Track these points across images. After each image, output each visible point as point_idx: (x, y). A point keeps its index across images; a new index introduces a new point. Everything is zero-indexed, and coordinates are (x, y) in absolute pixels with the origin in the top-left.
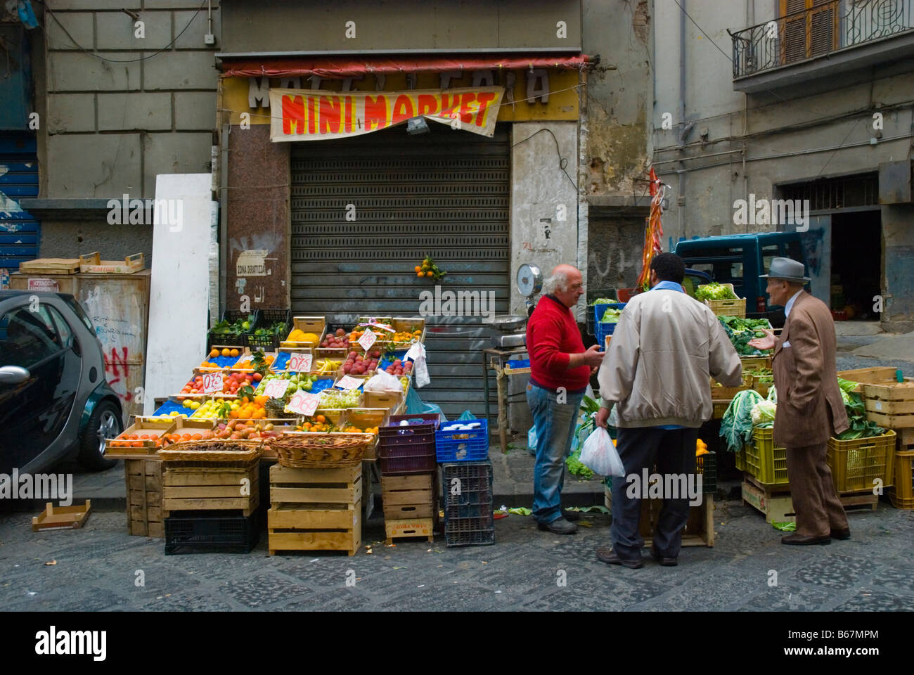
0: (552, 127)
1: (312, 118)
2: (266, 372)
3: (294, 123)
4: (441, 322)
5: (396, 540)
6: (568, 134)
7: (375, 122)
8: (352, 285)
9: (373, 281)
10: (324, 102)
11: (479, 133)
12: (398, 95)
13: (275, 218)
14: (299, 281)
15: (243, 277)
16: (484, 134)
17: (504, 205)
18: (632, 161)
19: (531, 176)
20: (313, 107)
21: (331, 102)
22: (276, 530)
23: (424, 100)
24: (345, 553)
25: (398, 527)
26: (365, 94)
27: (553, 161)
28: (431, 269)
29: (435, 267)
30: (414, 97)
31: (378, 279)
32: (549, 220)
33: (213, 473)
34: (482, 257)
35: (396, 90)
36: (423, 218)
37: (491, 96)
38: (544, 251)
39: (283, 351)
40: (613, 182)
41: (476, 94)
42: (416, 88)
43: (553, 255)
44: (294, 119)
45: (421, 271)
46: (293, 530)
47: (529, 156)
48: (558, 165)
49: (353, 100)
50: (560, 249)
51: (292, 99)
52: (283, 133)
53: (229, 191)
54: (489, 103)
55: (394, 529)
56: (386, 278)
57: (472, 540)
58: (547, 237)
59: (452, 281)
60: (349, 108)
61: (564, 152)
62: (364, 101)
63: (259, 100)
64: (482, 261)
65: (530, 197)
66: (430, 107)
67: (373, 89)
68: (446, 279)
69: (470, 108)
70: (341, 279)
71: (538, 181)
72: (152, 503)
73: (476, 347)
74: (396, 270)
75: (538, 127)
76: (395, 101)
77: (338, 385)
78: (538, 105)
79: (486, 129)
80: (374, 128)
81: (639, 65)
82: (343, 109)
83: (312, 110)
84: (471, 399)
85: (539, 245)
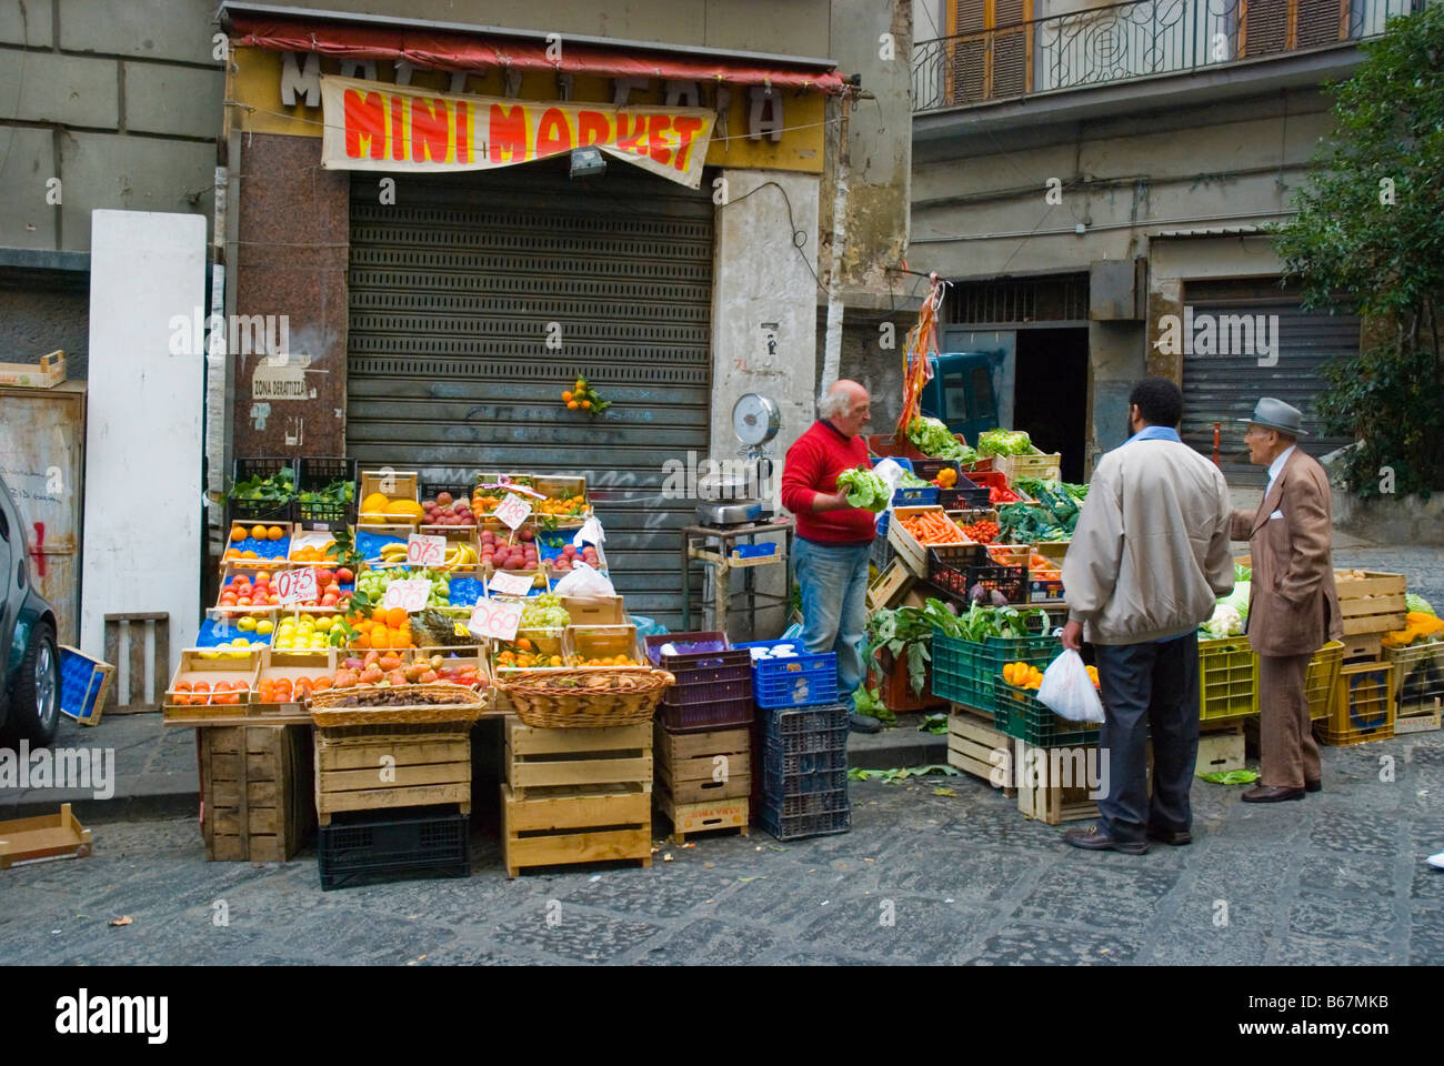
0: (782, 180)
1: (397, 133)
2: (360, 567)
3: (366, 139)
4: (600, 483)
5: (690, 837)
6: (807, 193)
7: (507, 150)
8: (453, 419)
9: (490, 413)
10: (419, 107)
11: (679, 181)
12: (546, 107)
13: (324, 300)
14: (361, 410)
15: (264, 401)
16: (686, 184)
17: (703, 298)
18: (885, 241)
19: (749, 255)
20: (401, 114)
21: (432, 110)
22: (522, 834)
23: (588, 121)
24: (636, 863)
25: (694, 816)
26: (490, 102)
27: (783, 234)
28: (588, 397)
29: (594, 394)
30: (571, 113)
31: (498, 411)
32: (776, 326)
33: (409, 744)
34: (667, 380)
35: (542, 99)
36: (574, 313)
37: (696, 123)
38: (766, 374)
39: (363, 530)
40: (857, 272)
41: (672, 118)
42: (575, 98)
43: (779, 380)
44: (366, 131)
45: (574, 399)
46: (553, 832)
47: (747, 223)
48: (790, 241)
49: (469, 109)
50: (790, 371)
51: (363, 97)
52: (345, 154)
53: (241, 248)
54: (694, 134)
55: (687, 819)
56: (511, 410)
57: (819, 828)
58: (771, 352)
59: (619, 417)
60: (462, 121)
61: (800, 220)
62: (489, 113)
63: (301, 92)
64: (668, 386)
65: (746, 289)
66: (598, 133)
67: (502, 95)
68: (610, 413)
69: (665, 141)
70: (434, 409)
71: (759, 265)
72: (258, 801)
73: (656, 523)
74: (529, 396)
75: (762, 179)
76: (542, 116)
77: (491, 586)
78: (763, 145)
79: (690, 177)
80: (507, 160)
81: (898, 95)
82: (452, 122)
83: (397, 118)
84: (644, 607)
85: (758, 364)
